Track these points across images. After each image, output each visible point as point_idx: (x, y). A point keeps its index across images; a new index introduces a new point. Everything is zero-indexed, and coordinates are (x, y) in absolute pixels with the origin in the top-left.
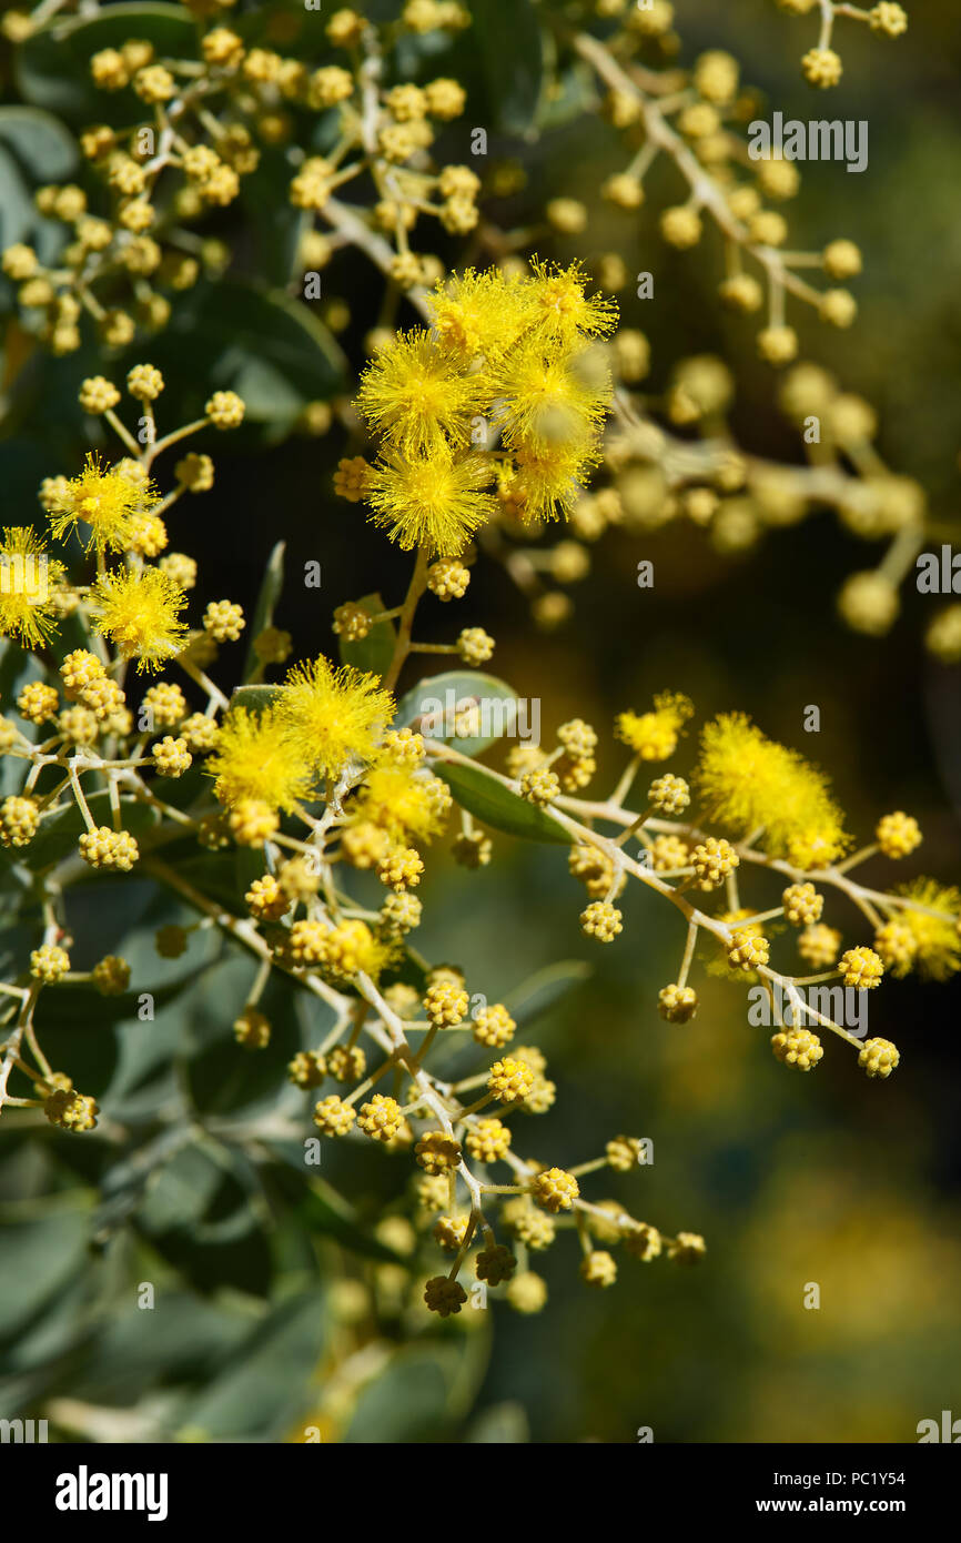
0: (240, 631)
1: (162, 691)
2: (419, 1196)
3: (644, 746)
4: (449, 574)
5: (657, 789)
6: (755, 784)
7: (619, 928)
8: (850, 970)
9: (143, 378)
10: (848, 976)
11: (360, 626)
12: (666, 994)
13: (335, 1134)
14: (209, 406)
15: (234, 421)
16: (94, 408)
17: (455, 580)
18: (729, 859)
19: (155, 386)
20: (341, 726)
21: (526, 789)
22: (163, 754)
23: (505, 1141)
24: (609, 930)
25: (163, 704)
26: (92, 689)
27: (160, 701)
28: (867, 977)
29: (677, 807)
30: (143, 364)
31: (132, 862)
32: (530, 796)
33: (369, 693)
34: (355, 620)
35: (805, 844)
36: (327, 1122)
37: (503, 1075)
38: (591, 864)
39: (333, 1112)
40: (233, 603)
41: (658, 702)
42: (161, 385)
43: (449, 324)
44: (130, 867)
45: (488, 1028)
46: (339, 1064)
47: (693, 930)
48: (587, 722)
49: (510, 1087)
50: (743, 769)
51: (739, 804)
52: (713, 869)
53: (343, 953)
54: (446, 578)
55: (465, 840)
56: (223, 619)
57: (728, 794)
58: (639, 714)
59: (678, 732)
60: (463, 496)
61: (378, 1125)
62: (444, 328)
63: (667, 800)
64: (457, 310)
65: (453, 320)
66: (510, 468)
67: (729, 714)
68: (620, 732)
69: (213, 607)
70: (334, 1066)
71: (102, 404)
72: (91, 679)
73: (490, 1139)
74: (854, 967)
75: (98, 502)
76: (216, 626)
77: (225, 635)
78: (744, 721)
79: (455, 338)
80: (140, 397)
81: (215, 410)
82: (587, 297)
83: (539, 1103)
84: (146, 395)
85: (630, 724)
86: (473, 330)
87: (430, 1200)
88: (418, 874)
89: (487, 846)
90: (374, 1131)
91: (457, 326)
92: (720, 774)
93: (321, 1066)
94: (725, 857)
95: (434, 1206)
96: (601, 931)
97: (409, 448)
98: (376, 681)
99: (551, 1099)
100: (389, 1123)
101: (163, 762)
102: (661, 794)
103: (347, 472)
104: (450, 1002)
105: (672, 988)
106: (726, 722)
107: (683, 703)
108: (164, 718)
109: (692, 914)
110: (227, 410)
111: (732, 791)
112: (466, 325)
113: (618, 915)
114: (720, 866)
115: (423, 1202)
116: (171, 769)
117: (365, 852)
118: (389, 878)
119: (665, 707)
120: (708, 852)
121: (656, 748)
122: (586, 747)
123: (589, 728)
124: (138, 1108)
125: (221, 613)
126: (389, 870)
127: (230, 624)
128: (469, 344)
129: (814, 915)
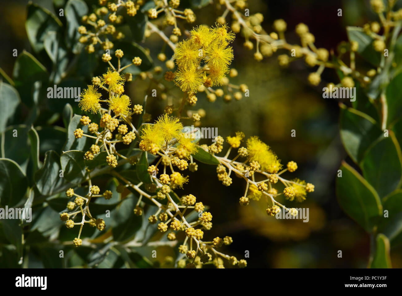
0: (142, 112)
1: (122, 126)
2: (179, 250)
3: (233, 144)
4: (193, 98)
5: (240, 150)
6: (260, 153)
7: (231, 182)
8: (286, 192)
9: (119, 52)
10: (286, 193)
11: (170, 111)
12: (242, 199)
13: (163, 231)
14: (133, 60)
15: (139, 64)
16: (106, 60)
17: (194, 99)
18: (258, 166)
19: (122, 54)
20: (171, 130)
21: (210, 149)
22: (125, 139)
23: (202, 234)
24: (229, 183)
25: (123, 129)
26: (111, 121)
27: (122, 128)
28: (290, 194)
29: (245, 154)
30: (119, 49)
31: (116, 165)
32: (211, 151)
33: (177, 122)
34: (169, 109)
35: (272, 167)
36: (161, 228)
37: (205, 216)
38: (222, 170)
39: (163, 226)
40: (140, 105)
41: (237, 134)
42: (123, 54)
43: (196, 37)
44: (115, 167)
45: (198, 208)
46: (162, 217)
47: (248, 184)
48: (221, 136)
49: (206, 218)
50: (257, 149)
51: (256, 157)
52: (254, 168)
53: (175, 179)
54: (192, 99)
55: (192, 164)
56: (138, 109)
57: (253, 155)
58: (232, 137)
59: (241, 141)
60: (197, 79)
61: (176, 227)
62: (195, 38)
63: (243, 153)
64: (198, 34)
65: (197, 36)
66: (206, 75)
67: (254, 136)
68: (228, 141)
69: (135, 106)
70: (160, 217)
71: (108, 59)
72: (109, 120)
73: (199, 234)
74: (288, 191)
75: (110, 79)
76: (136, 110)
77: (139, 112)
78: (257, 138)
79: (197, 41)
80: (118, 57)
81: (135, 61)
82: (227, 33)
83: (208, 227)
84: (119, 56)
85: (229, 139)
86: (202, 39)
87: (182, 251)
88: (187, 166)
89: (197, 166)
90: (174, 228)
91: (198, 38)
92: (251, 150)
93: (156, 218)
94: (257, 165)
95: (183, 252)
96: (227, 183)
97: (186, 67)
98: (178, 120)
99: (211, 227)
100: (178, 226)
101: (125, 140)
102: (241, 151)
103: (168, 74)
104: (192, 199)
105: (243, 197)
106: (252, 139)
107: (242, 134)
108: (123, 132)
109: (248, 180)
110: (138, 61)
111: (254, 154)
112: (200, 38)
113: (231, 179)
114: (256, 167)
115: (180, 251)
116: (127, 142)
117: (182, 155)
118: (181, 167)
119: (238, 135)
120: (253, 164)
121: (236, 144)
122: (221, 142)
123: (222, 138)
124: (99, 240)
125: (138, 107)
126: (180, 165)
127: (140, 110)
128: (201, 42)
129: (276, 181)
